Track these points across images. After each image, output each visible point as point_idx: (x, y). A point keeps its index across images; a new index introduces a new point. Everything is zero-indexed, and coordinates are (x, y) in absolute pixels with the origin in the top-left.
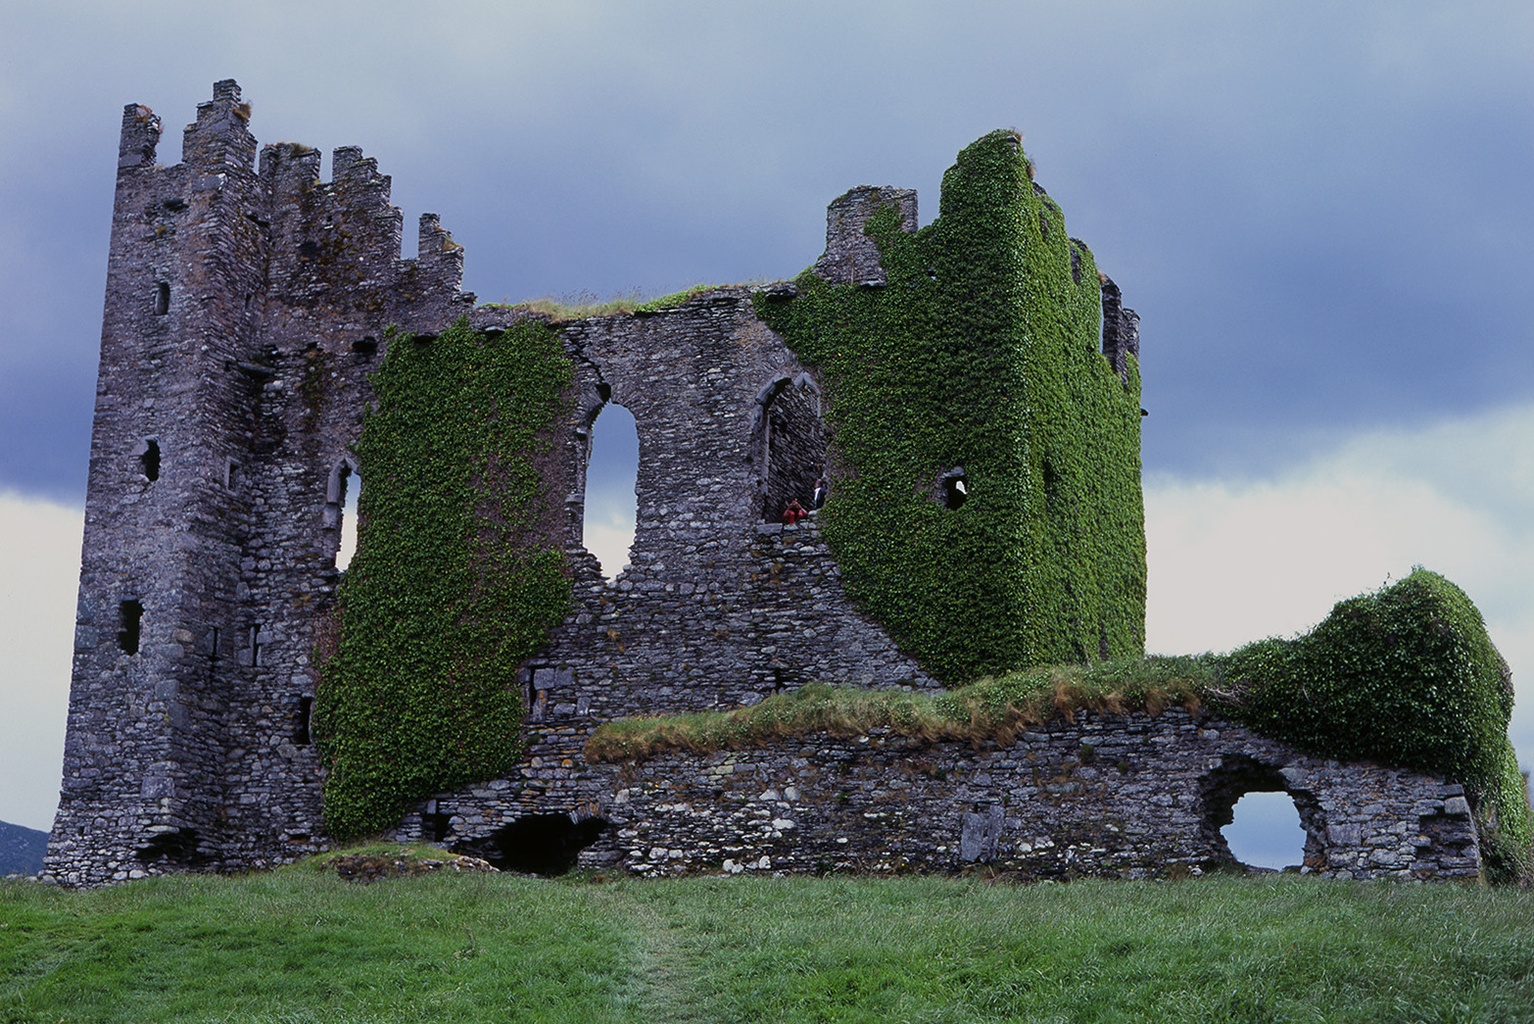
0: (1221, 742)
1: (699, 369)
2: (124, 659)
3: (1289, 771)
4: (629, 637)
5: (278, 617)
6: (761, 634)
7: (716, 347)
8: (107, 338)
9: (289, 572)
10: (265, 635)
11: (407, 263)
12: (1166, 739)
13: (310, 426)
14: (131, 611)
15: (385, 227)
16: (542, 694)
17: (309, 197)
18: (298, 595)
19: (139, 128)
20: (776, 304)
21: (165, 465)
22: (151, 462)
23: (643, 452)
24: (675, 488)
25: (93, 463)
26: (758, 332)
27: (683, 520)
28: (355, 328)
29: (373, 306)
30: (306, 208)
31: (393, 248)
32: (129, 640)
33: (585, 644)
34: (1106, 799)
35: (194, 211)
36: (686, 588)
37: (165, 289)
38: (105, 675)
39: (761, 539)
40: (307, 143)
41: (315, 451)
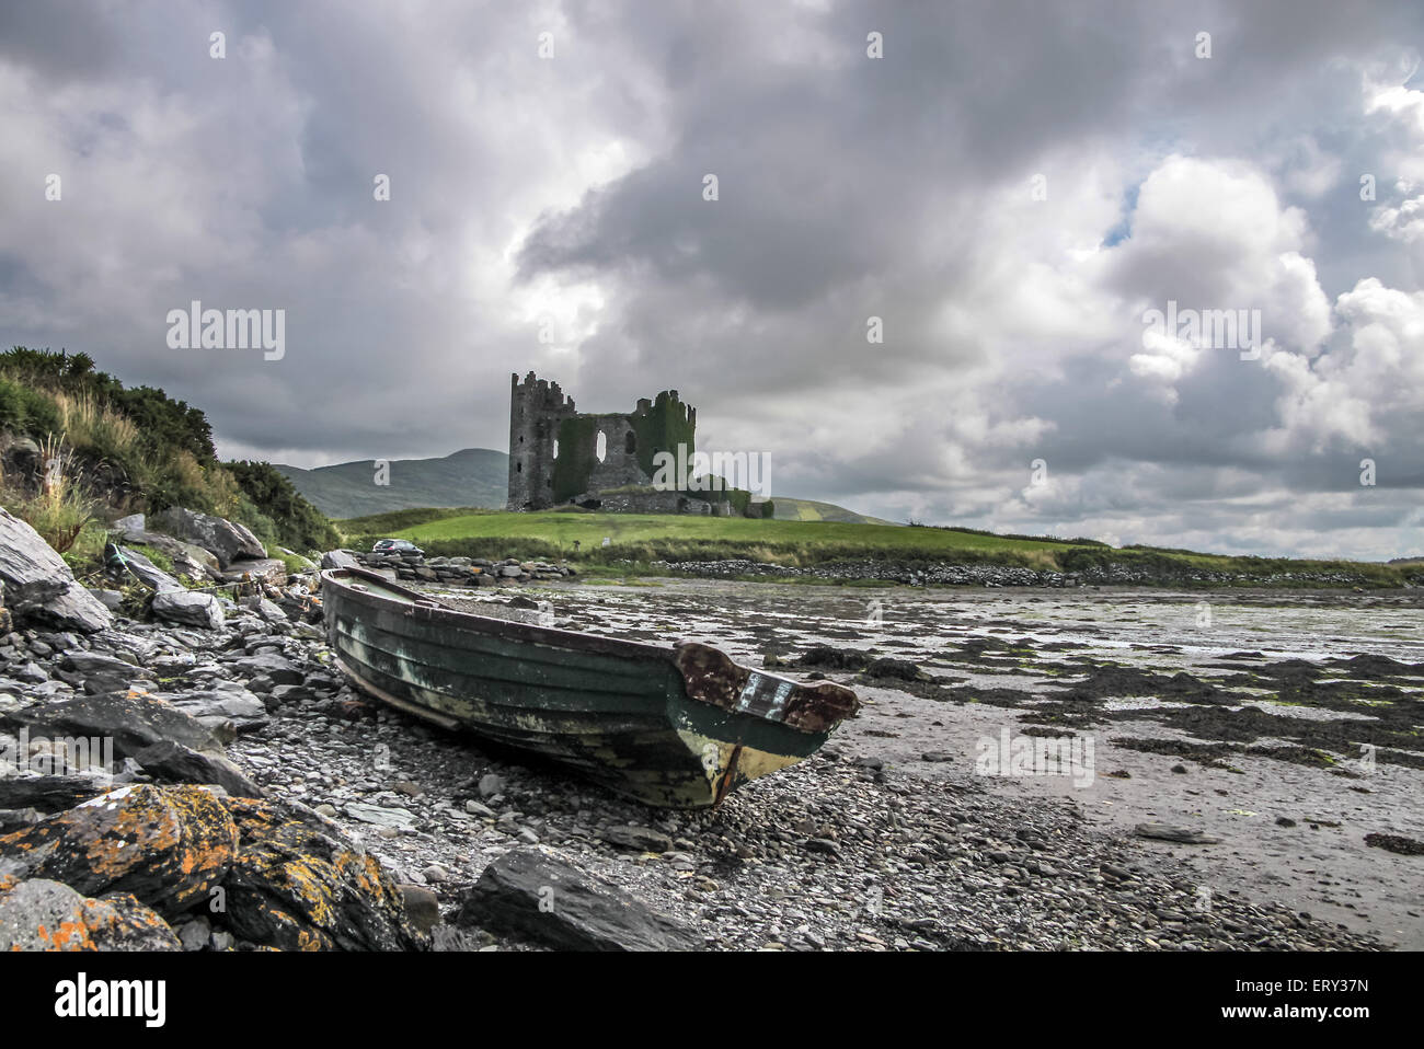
1: (616, 426)
2: (519, 473)
4: (604, 472)
5: (544, 466)
6: (625, 472)
7: (618, 424)
8: (512, 417)
9: (545, 458)
10: (542, 469)
11: (566, 405)
13: (548, 433)
14: (519, 465)
15: (561, 397)
16: (590, 481)
17: (546, 391)
18: (547, 462)
19: (515, 377)
20: (628, 418)
21: (525, 441)
22: (522, 439)
23: (607, 441)
24: (612, 447)
25: (511, 439)
26: (625, 422)
27: (613, 453)
28: (556, 416)
29: (559, 411)
30: (546, 393)
31: (562, 402)
32: (519, 470)
33: (597, 473)
36: (614, 464)
37: (522, 409)
38: (515, 476)
39: (626, 457)
40: (545, 380)
41: (549, 437)
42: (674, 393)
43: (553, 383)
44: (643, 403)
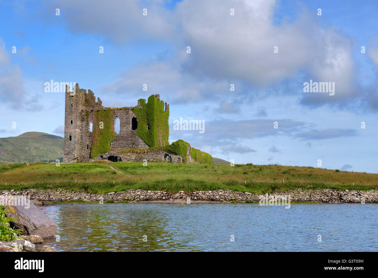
0: (165, 153)
1: (126, 115)
2: (70, 141)
3: (169, 155)
4: (119, 140)
5: (84, 137)
6: (132, 140)
7: (127, 113)
8: (66, 110)
9: (85, 133)
10: (83, 139)
11: (97, 102)
12: (161, 152)
13: (87, 118)
14: (71, 137)
15: (94, 98)
16: (111, 145)
17: (86, 95)
18: (87, 135)
19: (67, 87)
20: (133, 109)
21: (73, 123)
22: (71, 122)
23: (120, 123)
24: (124, 126)
25: (65, 122)
26: (131, 112)
27: (125, 129)
28: (91, 109)
29: (93, 107)
30: (85, 96)
31: (95, 101)
32: (70, 140)
33: (115, 140)
34: (157, 156)
35: (74, 97)
36: (125, 136)
37: (72, 105)
38: (68, 143)
39: (132, 131)
40: (85, 89)
41: (87, 121)
42: (157, 96)
43: (89, 90)
44: (141, 101)
